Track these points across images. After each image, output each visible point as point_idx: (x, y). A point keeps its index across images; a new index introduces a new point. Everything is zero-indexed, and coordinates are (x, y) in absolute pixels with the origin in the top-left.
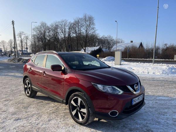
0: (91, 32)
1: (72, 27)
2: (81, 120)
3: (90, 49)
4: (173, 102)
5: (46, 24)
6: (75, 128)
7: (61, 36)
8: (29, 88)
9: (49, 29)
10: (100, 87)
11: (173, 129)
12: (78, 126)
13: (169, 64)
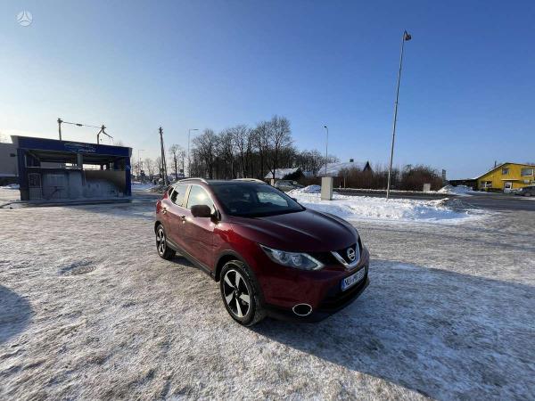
0: (284, 145)
1: (254, 136)
2: (240, 315)
3: (282, 173)
4: (423, 277)
5: (212, 132)
6: (227, 330)
7: (236, 151)
8: (163, 243)
9: (216, 139)
10: (276, 254)
11: (428, 344)
12: (234, 327)
13: (415, 199)
